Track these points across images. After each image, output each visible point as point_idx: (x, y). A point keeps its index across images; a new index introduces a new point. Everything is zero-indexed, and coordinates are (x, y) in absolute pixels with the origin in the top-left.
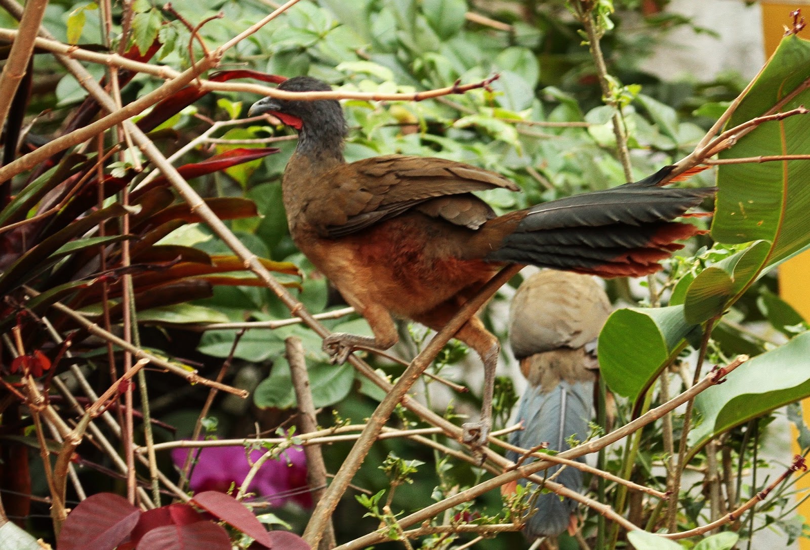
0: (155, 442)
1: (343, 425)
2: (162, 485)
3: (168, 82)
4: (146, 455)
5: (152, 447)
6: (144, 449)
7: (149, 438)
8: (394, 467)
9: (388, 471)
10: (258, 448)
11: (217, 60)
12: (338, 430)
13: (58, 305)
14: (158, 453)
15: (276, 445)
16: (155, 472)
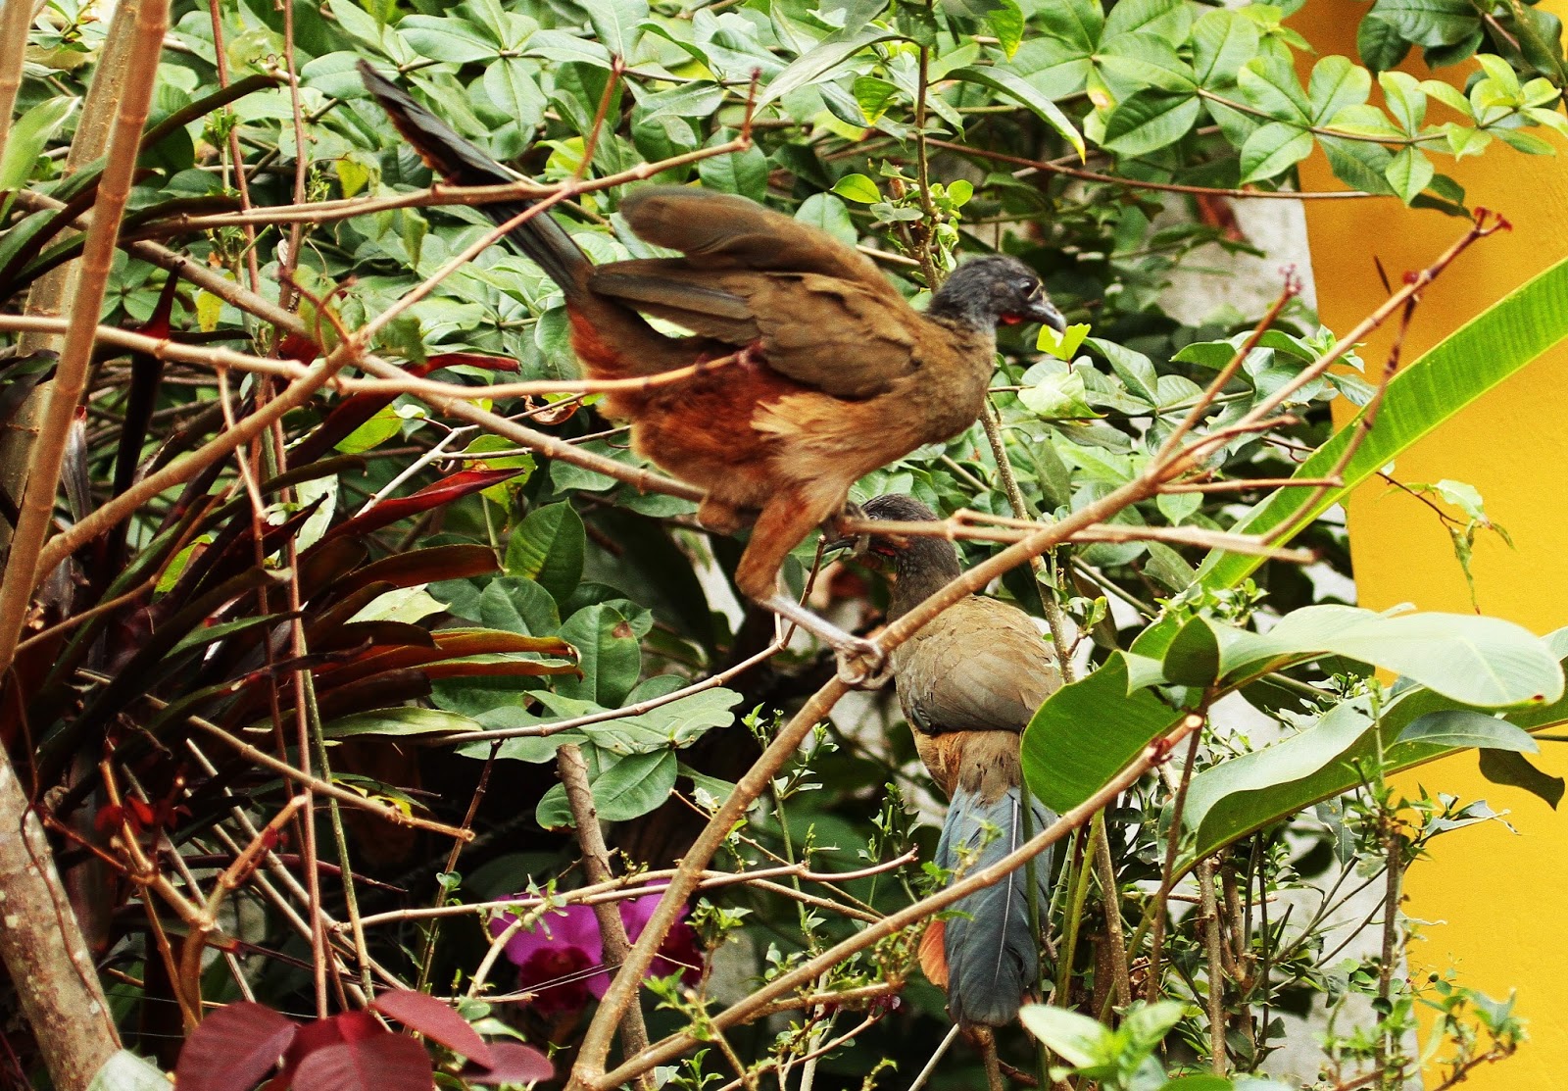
0: (362, 915)
1: (638, 871)
2: (375, 976)
4: (351, 934)
5: (358, 922)
6: (347, 926)
7: (354, 909)
8: (709, 920)
9: (699, 927)
10: (500, 916)
12: (631, 880)
13: (196, 719)
14: (367, 928)
15: (528, 908)
16: (366, 959)
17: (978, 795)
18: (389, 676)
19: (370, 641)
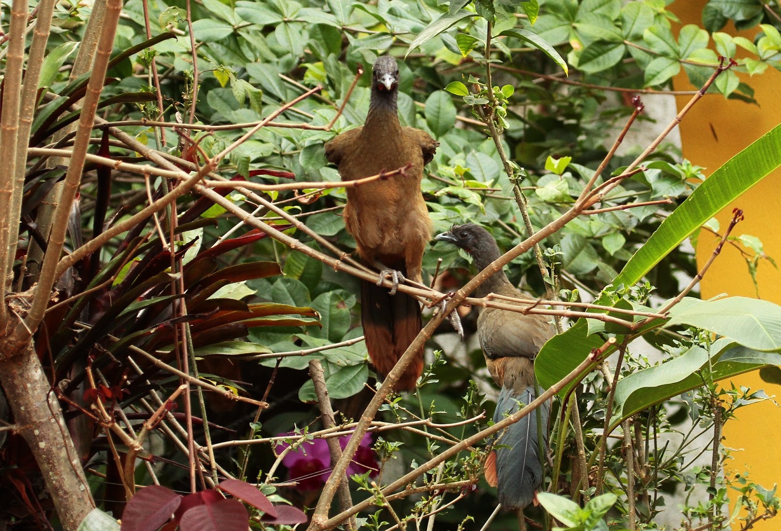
0: (213, 443)
1: (348, 422)
3: (183, 183)
4: (207, 452)
5: (211, 447)
6: (206, 448)
8: (383, 447)
9: (378, 451)
10: (281, 444)
11: (215, 165)
12: (345, 427)
13: (132, 347)
15: (295, 440)
16: (214, 464)
17: (512, 391)
18: (228, 326)
19: (218, 308)
